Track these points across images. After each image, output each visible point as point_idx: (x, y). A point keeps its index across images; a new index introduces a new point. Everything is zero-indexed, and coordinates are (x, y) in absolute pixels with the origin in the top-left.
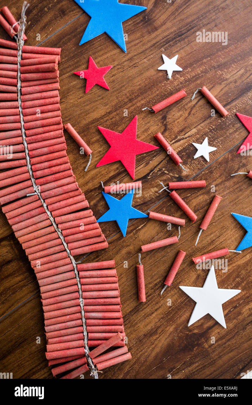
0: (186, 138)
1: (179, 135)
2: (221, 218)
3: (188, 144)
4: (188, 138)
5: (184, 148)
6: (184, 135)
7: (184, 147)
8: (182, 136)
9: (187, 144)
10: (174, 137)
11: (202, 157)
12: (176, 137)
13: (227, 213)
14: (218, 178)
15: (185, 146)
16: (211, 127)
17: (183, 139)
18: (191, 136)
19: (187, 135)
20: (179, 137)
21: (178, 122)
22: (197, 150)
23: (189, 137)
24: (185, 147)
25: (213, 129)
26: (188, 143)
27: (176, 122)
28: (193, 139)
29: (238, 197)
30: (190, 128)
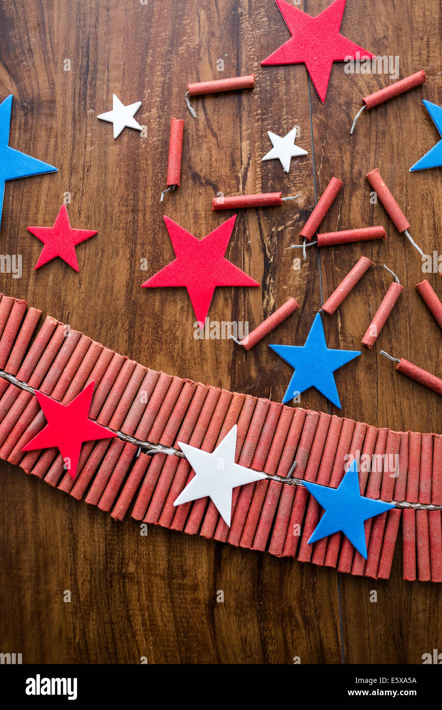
0: (248, 164)
1: (237, 172)
2: (407, 192)
3: (261, 168)
4: (250, 161)
5: (262, 178)
6: (242, 164)
7: (260, 176)
8: (241, 168)
9: (258, 170)
10: (234, 181)
11: (294, 158)
12: (237, 178)
13: (405, 177)
14: (342, 157)
15: (260, 173)
16: (257, 115)
17: (247, 170)
18: (250, 154)
19: (245, 160)
20: (240, 175)
21: (216, 160)
22: (278, 160)
23: (249, 159)
24: (262, 174)
25: (263, 114)
26: (258, 166)
27: (214, 164)
28: (257, 154)
29: (392, 145)
30: (238, 148)
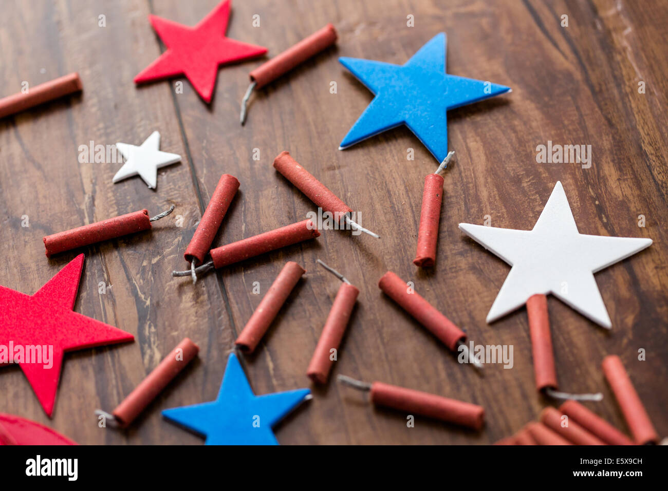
0: (94, 192)
1: (79, 204)
2: (342, 175)
3: (113, 191)
4: (97, 187)
5: (117, 204)
6: (84, 193)
7: (114, 202)
8: (84, 198)
9: (110, 194)
10: (75, 217)
11: (161, 170)
12: (80, 213)
13: (334, 158)
14: (234, 153)
15: (113, 198)
16: (99, 130)
17: (93, 199)
18: (96, 178)
19: (88, 187)
20: (83, 207)
21: (45, 197)
22: (137, 176)
23: (94, 184)
24: (116, 199)
25: (106, 128)
26: (109, 190)
27: (42, 201)
28: (105, 176)
29: (306, 124)
30: (76, 176)
